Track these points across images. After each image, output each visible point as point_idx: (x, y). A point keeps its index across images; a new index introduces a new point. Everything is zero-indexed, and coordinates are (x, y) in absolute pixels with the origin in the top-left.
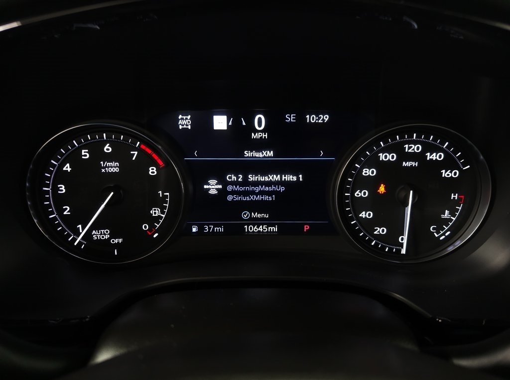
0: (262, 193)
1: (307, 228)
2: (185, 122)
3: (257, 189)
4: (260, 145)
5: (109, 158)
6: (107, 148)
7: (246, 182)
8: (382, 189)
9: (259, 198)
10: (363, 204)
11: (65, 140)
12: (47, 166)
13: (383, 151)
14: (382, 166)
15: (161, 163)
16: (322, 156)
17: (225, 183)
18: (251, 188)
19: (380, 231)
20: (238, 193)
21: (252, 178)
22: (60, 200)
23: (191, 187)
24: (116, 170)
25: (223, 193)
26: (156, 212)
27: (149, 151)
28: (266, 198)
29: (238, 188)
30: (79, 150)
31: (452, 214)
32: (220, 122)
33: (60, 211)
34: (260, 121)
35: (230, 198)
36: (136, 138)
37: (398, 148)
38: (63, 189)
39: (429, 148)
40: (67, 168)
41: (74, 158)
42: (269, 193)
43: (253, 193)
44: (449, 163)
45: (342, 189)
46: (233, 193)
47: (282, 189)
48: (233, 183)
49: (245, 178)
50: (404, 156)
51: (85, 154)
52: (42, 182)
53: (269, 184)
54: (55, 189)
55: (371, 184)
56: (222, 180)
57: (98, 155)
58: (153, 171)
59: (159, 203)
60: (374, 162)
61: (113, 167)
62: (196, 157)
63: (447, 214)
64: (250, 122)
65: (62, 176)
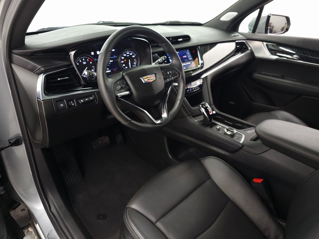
1: (115, 70)
2: (93, 53)
5: (84, 61)
8: (125, 60)
10: (123, 64)
13: (124, 54)
14: (124, 57)
16: (115, 57)
19: (126, 67)
24: (85, 63)
30: (80, 60)
31: (135, 62)
37: (126, 53)
39: (130, 53)
40: (78, 64)
41: (79, 62)
44: (133, 55)
45: (120, 61)
47: (110, 63)
50: (127, 55)
55: (123, 60)
57: (82, 61)
58: (91, 63)
60: (123, 56)
62: (95, 60)
63: (134, 63)
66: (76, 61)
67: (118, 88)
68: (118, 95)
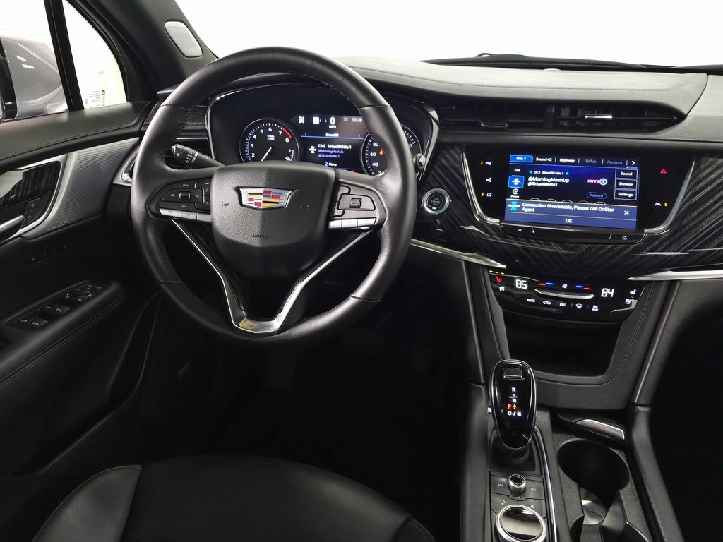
0: (333, 154)
3: (332, 152)
4: (332, 131)
5: (270, 133)
6: (270, 130)
7: (326, 149)
8: (381, 153)
9: (332, 156)
10: (374, 159)
11: (255, 125)
12: (247, 136)
15: (290, 137)
17: (318, 149)
18: (329, 151)
20: (324, 153)
21: (329, 146)
22: (251, 151)
23: (303, 150)
24: (273, 139)
25: (317, 153)
27: (286, 131)
28: (335, 156)
29: (323, 151)
30: (260, 130)
32: (316, 120)
33: (251, 155)
34: (333, 120)
35: (320, 155)
36: (281, 126)
38: (252, 146)
40: (255, 137)
41: (257, 133)
42: (337, 154)
43: (330, 153)
46: (321, 153)
47: (342, 152)
48: (323, 149)
49: (326, 146)
51: (262, 132)
52: (245, 142)
53: (336, 149)
54: (250, 146)
56: (317, 147)
57: (267, 132)
58: (287, 140)
59: (289, 155)
61: (271, 138)
62: (306, 136)
64: (329, 120)
65: (252, 141)
66: (250, 130)
67: (173, 195)
68: (163, 212)
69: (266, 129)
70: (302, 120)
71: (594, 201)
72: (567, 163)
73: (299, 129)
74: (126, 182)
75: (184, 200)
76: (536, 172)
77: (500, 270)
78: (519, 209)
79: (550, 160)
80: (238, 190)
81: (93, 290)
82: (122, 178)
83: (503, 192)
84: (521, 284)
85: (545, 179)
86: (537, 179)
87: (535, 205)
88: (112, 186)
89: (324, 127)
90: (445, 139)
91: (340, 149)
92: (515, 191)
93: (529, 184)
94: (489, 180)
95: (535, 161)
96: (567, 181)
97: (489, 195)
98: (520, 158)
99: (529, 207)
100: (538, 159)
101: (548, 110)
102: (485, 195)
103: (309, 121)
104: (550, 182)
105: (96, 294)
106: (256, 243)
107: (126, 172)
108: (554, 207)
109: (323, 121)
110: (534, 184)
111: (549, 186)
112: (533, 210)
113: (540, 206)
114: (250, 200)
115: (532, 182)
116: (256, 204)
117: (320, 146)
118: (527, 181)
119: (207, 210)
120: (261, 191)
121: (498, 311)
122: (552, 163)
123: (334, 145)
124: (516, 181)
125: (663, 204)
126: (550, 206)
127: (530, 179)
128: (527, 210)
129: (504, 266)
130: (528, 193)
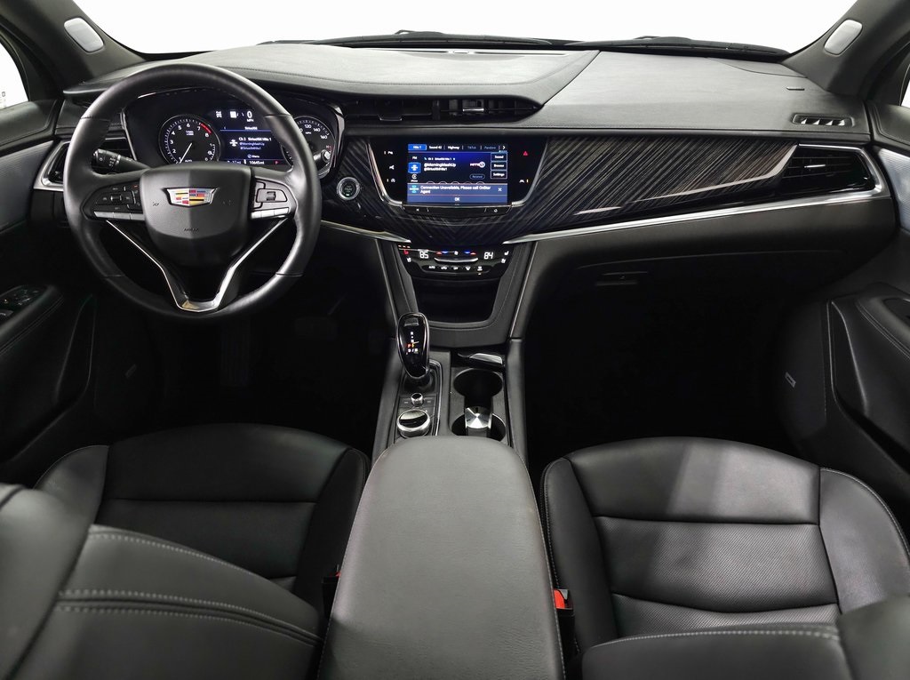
0: (255, 146)
3: (253, 144)
4: (251, 124)
5: (189, 129)
6: (188, 125)
7: (247, 141)
9: (254, 148)
11: (172, 121)
12: (165, 132)
15: (210, 132)
17: (239, 142)
18: (250, 144)
20: (245, 146)
21: (250, 139)
22: (171, 147)
23: (224, 144)
25: (238, 146)
26: (210, 153)
27: (205, 127)
28: (257, 148)
29: (245, 144)
30: (177, 126)
32: (233, 115)
33: (172, 152)
34: (249, 114)
35: (242, 148)
36: (199, 121)
38: (172, 142)
40: (173, 133)
41: (175, 129)
42: (258, 146)
43: (251, 146)
46: (243, 146)
48: (243, 141)
49: (247, 139)
51: (180, 128)
52: (164, 139)
53: (257, 142)
54: (169, 142)
56: (237, 140)
57: (185, 128)
58: (207, 135)
59: (211, 149)
61: (191, 133)
62: (225, 130)
64: (246, 114)
65: (171, 137)
66: (167, 126)
67: (105, 199)
68: (98, 214)
69: (184, 125)
70: (219, 114)
71: (475, 181)
72: (454, 150)
73: (217, 124)
74: (48, 186)
75: (116, 202)
76: (430, 159)
77: (407, 244)
78: (418, 192)
79: (440, 147)
80: (165, 190)
81: (31, 294)
82: (43, 183)
83: (404, 178)
84: (423, 253)
85: (437, 165)
86: (431, 165)
87: (430, 188)
88: (33, 192)
89: (242, 121)
90: (350, 133)
91: (260, 142)
92: (414, 176)
93: (425, 169)
94: (392, 167)
95: (428, 149)
96: (454, 165)
97: (393, 180)
98: (416, 147)
99: (427, 189)
100: (431, 147)
101: (434, 104)
102: (390, 180)
103: (226, 114)
104: (442, 167)
105: (34, 298)
106: (188, 235)
107: (45, 177)
108: (446, 188)
109: (240, 114)
110: (429, 169)
111: (441, 171)
112: (429, 192)
113: (435, 188)
114: (177, 199)
115: (428, 167)
116: (184, 202)
117: (241, 139)
118: (423, 167)
119: (140, 210)
120: (187, 190)
121: (408, 279)
122: (442, 150)
123: (255, 137)
124: (414, 168)
125: (525, 181)
126: (443, 188)
127: (426, 165)
128: (424, 192)
129: (409, 241)
130: (424, 177)
